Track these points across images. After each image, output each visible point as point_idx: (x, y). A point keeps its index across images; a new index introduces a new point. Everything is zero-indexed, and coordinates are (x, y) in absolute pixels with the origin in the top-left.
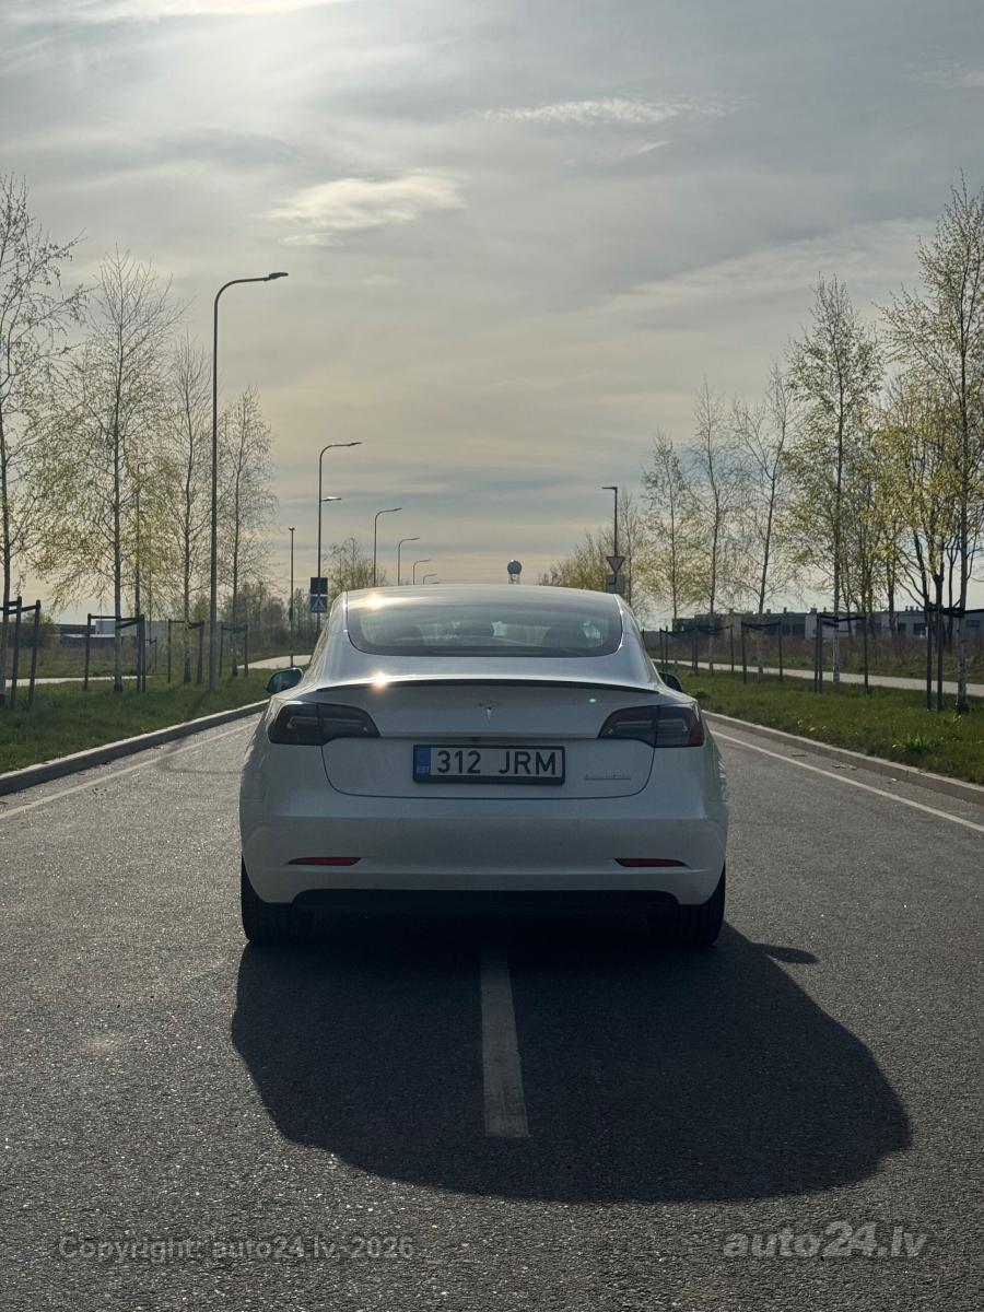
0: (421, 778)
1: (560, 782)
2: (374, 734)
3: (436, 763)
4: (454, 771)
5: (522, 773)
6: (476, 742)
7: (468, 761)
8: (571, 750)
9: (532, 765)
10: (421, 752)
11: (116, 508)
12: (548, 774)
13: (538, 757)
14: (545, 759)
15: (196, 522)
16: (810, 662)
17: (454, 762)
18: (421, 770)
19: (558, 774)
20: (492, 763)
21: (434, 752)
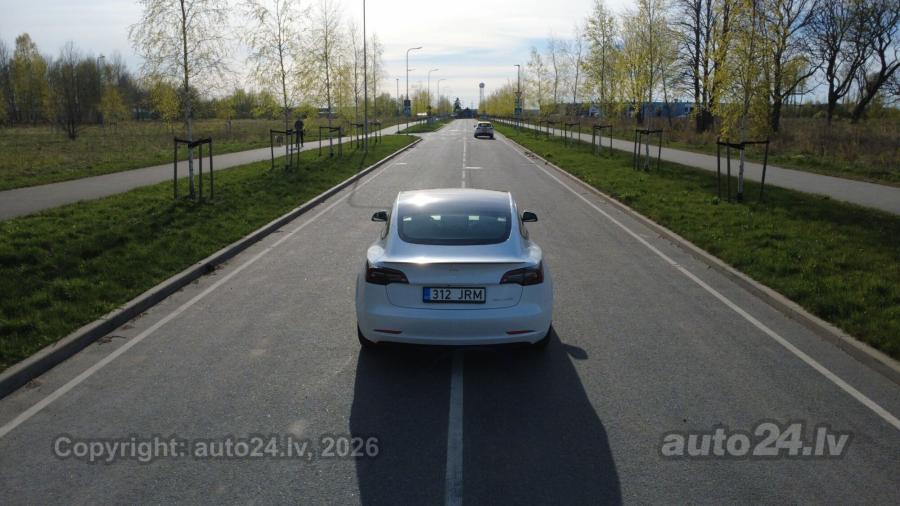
0: (426, 301)
1: (484, 302)
2: (407, 282)
3: (432, 295)
4: (439, 298)
5: (468, 299)
6: (449, 287)
7: (446, 294)
8: (488, 288)
9: (472, 296)
10: (426, 289)
11: (328, 85)
12: (479, 299)
13: (475, 293)
14: (478, 293)
15: (359, 86)
16: (590, 129)
17: (440, 294)
18: (426, 298)
19: (483, 299)
20: (456, 295)
21: (432, 290)
